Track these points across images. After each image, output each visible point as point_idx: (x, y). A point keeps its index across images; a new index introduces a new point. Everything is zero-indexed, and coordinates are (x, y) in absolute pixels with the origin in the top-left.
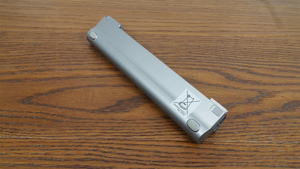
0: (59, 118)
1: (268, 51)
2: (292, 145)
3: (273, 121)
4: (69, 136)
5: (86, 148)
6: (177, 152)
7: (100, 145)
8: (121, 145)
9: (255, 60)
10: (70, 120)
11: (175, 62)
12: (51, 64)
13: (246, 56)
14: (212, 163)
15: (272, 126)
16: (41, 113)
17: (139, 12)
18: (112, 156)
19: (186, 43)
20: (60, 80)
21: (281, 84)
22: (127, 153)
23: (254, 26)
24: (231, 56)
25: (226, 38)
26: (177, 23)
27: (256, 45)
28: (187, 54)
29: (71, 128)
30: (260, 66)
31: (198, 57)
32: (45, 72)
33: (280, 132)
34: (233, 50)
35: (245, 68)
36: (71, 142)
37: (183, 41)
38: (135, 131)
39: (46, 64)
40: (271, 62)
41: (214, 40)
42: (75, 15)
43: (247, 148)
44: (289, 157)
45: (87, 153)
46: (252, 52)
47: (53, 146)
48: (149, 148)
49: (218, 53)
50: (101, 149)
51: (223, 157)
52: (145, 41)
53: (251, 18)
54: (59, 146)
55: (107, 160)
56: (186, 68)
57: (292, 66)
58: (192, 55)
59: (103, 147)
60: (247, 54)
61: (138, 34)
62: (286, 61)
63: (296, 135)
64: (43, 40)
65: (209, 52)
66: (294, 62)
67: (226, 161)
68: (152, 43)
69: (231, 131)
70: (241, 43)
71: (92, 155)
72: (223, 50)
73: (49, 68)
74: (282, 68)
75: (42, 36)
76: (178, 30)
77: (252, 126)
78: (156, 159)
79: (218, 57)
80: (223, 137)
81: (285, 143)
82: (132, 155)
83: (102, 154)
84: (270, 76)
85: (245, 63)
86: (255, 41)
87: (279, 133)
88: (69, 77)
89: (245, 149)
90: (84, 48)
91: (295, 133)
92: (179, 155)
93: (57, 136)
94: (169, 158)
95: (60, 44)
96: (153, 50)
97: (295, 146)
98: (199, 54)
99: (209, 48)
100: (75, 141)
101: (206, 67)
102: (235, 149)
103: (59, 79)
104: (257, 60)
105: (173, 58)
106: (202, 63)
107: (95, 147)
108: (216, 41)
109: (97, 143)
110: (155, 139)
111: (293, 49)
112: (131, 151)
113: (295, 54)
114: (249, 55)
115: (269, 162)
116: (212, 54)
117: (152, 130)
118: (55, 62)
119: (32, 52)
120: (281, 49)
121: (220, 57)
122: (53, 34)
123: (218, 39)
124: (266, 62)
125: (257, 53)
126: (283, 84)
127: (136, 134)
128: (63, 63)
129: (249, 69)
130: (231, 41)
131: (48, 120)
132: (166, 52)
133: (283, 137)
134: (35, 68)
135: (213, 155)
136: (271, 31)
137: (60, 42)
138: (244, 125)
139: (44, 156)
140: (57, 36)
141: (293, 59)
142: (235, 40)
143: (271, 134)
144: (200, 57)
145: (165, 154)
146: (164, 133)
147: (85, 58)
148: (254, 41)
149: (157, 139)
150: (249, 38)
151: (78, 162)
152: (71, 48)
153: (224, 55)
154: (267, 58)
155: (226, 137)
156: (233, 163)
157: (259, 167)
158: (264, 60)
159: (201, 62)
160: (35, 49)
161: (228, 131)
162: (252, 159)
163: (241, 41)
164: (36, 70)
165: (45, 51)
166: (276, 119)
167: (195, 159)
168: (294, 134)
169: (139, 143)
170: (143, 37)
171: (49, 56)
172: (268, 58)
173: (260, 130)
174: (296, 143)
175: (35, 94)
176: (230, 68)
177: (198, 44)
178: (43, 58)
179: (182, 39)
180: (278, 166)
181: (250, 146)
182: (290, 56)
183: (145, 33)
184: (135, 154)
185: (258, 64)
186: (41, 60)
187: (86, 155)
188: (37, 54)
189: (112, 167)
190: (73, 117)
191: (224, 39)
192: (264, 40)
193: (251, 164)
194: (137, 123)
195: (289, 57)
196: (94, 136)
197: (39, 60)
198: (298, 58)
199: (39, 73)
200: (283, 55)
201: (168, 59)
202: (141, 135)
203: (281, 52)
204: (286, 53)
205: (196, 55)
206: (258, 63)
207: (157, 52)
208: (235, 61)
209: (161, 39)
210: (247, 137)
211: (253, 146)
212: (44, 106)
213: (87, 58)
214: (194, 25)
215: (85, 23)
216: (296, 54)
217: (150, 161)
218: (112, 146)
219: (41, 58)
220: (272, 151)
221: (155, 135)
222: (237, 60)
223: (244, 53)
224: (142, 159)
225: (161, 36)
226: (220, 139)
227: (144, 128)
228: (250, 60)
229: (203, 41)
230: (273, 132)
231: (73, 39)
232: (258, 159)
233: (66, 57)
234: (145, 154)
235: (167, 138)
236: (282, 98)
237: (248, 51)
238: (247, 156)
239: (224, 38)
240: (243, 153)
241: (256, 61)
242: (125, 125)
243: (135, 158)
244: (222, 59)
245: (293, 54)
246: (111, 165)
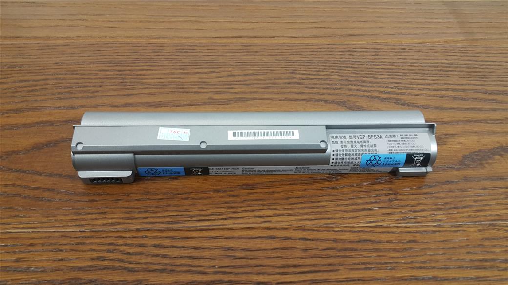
0: (47, 194)
1: (433, 66)
2: (479, 228)
3: (443, 186)
4: (62, 226)
5: (94, 247)
6: (267, 248)
7: (121, 241)
8: (160, 239)
9: (409, 81)
10: (67, 198)
11: (266, 90)
12: (39, 98)
13: (392, 75)
14: (330, 265)
15: (441, 195)
16: (13, 185)
17: (202, 6)
18: (143, 261)
19: (287, 57)
20: (53, 125)
21: (457, 122)
22: (170, 253)
23: (408, 25)
24: (367, 76)
25: (358, 46)
26: (272, 23)
27: (411, 57)
28: (287, 75)
29: (67, 213)
30: (419, 92)
31: (307, 79)
32: (26, 113)
33: (456, 206)
34: (370, 67)
35: (392, 96)
36: (66, 236)
37: (281, 53)
38: (188, 213)
39: (28, 99)
40: (438, 84)
41: (336, 50)
42: (87, 14)
43: (397, 235)
44: (472, 250)
45: (96, 255)
46: (404, 69)
47: (31, 245)
48: (212, 242)
49: (343, 73)
50: (122, 248)
51: (351, 253)
52: (214, 54)
53: (402, 11)
54: (43, 245)
55: (132, 268)
56: (286, 99)
57: (476, 91)
58: (298, 76)
59: (126, 244)
60: (395, 72)
61: (200, 43)
62: (465, 82)
63: (486, 211)
64: (27, 58)
65: (327, 71)
66: (478, 83)
67: (357, 261)
68: (225, 57)
69: (366, 206)
70: (384, 53)
71: (103, 259)
72: (352, 67)
73: (35, 105)
74: (459, 95)
75: (26, 51)
76: (273, 34)
77: (405, 197)
78: (226, 262)
79: (343, 78)
80: (350, 218)
81: (466, 226)
82: (181, 257)
83: (124, 257)
84: (437, 108)
85: (392, 88)
86: (410, 51)
87: (455, 208)
88: (68, 119)
89: (393, 239)
90: (100, 68)
91: (483, 207)
92: (269, 253)
93: (42, 227)
94: (251, 259)
95: (56, 63)
96: (226, 69)
97: (484, 230)
98: (309, 74)
99: (327, 64)
100: (73, 235)
101: (322, 97)
102: (373, 238)
103: (51, 123)
104: (413, 81)
105: (263, 82)
106: (315, 90)
107: (110, 244)
108: (339, 51)
109: (116, 237)
110: (226, 226)
111: (476, 61)
112: (179, 249)
113: (480, 70)
114: (399, 74)
115: (437, 261)
116: (333, 74)
117: (219, 211)
118: (45, 95)
119: (5, 78)
120: (456, 62)
121: (347, 79)
122: (46, 48)
123: (344, 49)
124: (430, 85)
125: (412, 70)
126: (461, 121)
127: (189, 219)
128: (60, 96)
129: (399, 97)
130: (366, 52)
131: (25, 197)
132: (251, 72)
133: (462, 215)
134: (9, 107)
135: (332, 251)
136: (439, 33)
137: (58, 60)
138: (390, 194)
139: (13, 264)
140: (52, 50)
141: (479, 79)
142: (374, 48)
143: (440, 211)
144: (312, 79)
145: (243, 252)
146: (244, 214)
147: (100, 87)
148: (407, 50)
149: (230, 226)
150: (400, 45)
151: (78, 272)
152: (76, 69)
153: (354, 75)
154: (431, 78)
155: (357, 217)
156: (369, 263)
157: (419, 270)
158: (427, 81)
159: (313, 88)
160: (11, 74)
161: (361, 207)
162: (405, 257)
163: (385, 50)
164: (10, 110)
165: (30, 76)
166: (448, 182)
167: (299, 259)
168: (482, 209)
169: (194, 234)
170: (209, 48)
171: (36, 85)
172: (434, 78)
173: (419, 204)
174: (486, 224)
175: (4, 153)
176: (364, 96)
177: (308, 58)
178: (25, 89)
179: (279, 51)
180: (453, 267)
181: (401, 232)
182: (473, 74)
183: (214, 40)
184: (186, 255)
185: (415, 89)
186: (21, 91)
187: (92, 259)
188: (14, 82)
189: (140, 281)
190: (72, 190)
191: (354, 48)
192: (425, 48)
193: (404, 265)
194: (193, 199)
195: (471, 75)
196: (110, 225)
197: (17, 92)
198: (486, 76)
199: (16, 114)
200: (459, 73)
201: (253, 84)
202: (199, 220)
203: (457, 67)
204: (464, 69)
205: (305, 77)
206: (415, 86)
207: (233, 73)
208: (374, 85)
209: (242, 51)
210: (396, 217)
211: (406, 233)
212: (21, 172)
213: (104, 86)
214: (302, 26)
215: (105, 27)
216: (483, 70)
217: (214, 267)
218: (143, 242)
219: (21, 89)
220: (442, 241)
221: (226, 219)
222: (378, 83)
223: (391, 71)
224: (200, 264)
225: (242, 46)
226: (345, 221)
227: (205, 208)
228: (400, 83)
229: (317, 51)
230: (442, 207)
231: (81, 55)
232: (417, 256)
233: (66, 85)
234: (206, 254)
235: (248, 223)
236: (458, 146)
237: (396, 68)
238: (395, 250)
239: (354, 46)
240: (387, 246)
241: (411, 84)
242: (170, 202)
243: (187, 263)
244: (350, 83)
245: (477, 70)
246: (141, 276)
